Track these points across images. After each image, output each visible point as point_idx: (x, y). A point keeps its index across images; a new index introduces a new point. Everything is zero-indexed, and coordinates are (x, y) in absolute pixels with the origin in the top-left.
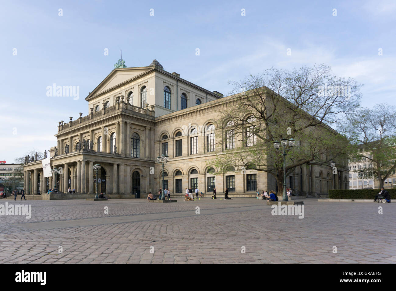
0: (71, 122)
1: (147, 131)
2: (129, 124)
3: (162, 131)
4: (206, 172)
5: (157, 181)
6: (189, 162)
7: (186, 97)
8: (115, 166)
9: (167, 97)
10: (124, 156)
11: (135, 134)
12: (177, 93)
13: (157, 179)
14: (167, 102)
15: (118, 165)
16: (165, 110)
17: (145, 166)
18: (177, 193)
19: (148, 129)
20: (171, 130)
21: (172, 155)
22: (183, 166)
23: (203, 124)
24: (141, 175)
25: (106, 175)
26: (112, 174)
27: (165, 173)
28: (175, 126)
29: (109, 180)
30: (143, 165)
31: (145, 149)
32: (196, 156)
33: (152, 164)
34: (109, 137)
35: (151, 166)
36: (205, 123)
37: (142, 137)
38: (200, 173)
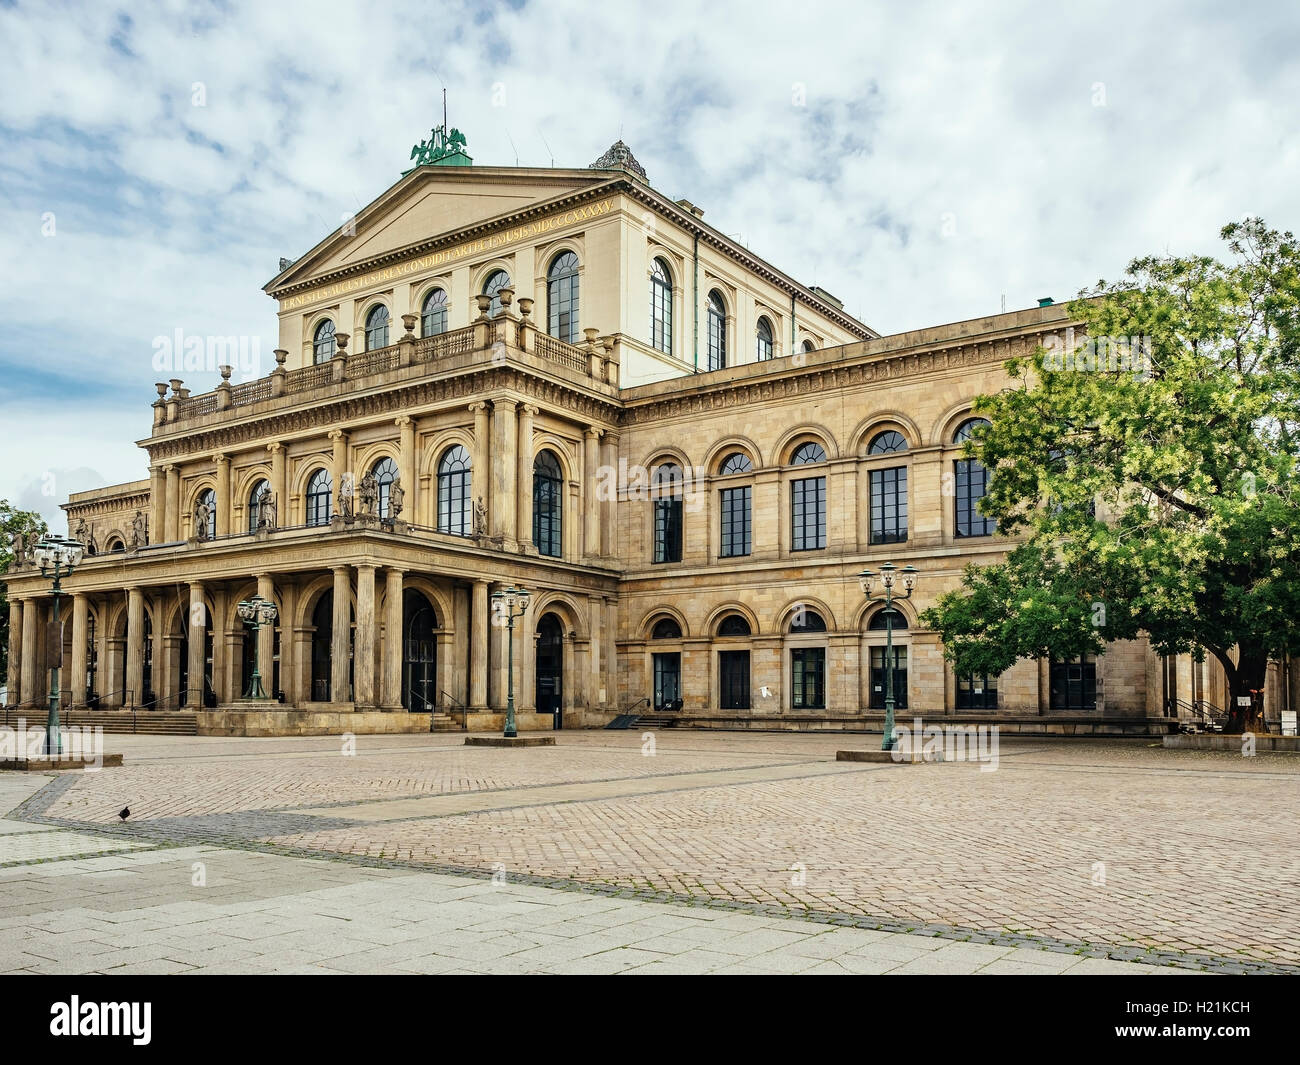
0: (227, 388)
1: (593, 444)
2: (531, 413)
3: (655, 445)
4: (865, 626)
5: (631, 656)
6: (783, 584)
7: (725, 309)
8: (481, 593)
9: (658, 302)
10: (515, 550)
11: (545, 455)
12: (696, 289)
13: (630, 649)
14: (658, 325)
15: (493, 587)
16: (655, 357)
17: (584, 591)
18: (722, 708)
19: (596, 435)
20: (698, 446)
21: (703, 549)
22: (757, 598)
23: (851, 428)
24: (568, 629)
25: (436, 627)
26: (462, 623)
27: (666, 626)
28: (719, 430)
29: (449, 653)
30: (578, 590)
31: (584, 519)
32: (821, 557)
33: (608, 585)
34: (432, 467)
35: (606, 594)
36: (860, 425)
37: (573, 470)
38: (836, 631)
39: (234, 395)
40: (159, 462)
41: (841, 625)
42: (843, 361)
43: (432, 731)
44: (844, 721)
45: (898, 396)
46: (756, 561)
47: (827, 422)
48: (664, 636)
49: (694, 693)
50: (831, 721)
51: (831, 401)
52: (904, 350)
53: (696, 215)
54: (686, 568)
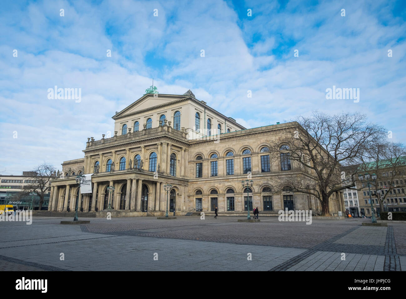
0: (103, 139)
1: (183, 151)
2: (170, 145)
3: (196, 152)
4: (243, 192)
5: (191, 199)
6: (225, 182)
7: (211, 123)
8: (158, 184)
9: (197, 121)
10: (166, 175)
11: (173, 154)
12: (205, 119)
13: (191, 197)
14: (197, 126)
15: (161, 183)
17: (181, 184)
18: (211, 211)
20: (206, 152)
21: (207, 175)
22: (219, 186)
23: (239, 149)
24: (177, 193)
25: (148, 192)
26: (154, 192)
27: (199, 192)
28: (210, 149)
29: (151, 198)
30: (179, 184)
31: (181, 168)
32: (233, 176)
33: (186, 182)
34: (148, 156)
35: (185, 185)
36: (240, 148)
37: (179, 157)
38: (236, 193)
39: (104, 140)
40: (87, 155)
41: (237, 192)
42: (237, 135)
43: (147, 216)
44: (239, 213)
45: (248, 142)
46: (218, 177)
47: (234, 147)
48: (198, 194)
49: (205, 207)
50: (236, 213)
51: (234, 143)
52: (249, 133)
53: (205, 104)
54: (203, 179)
